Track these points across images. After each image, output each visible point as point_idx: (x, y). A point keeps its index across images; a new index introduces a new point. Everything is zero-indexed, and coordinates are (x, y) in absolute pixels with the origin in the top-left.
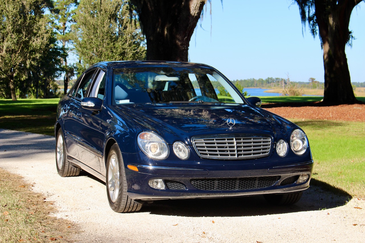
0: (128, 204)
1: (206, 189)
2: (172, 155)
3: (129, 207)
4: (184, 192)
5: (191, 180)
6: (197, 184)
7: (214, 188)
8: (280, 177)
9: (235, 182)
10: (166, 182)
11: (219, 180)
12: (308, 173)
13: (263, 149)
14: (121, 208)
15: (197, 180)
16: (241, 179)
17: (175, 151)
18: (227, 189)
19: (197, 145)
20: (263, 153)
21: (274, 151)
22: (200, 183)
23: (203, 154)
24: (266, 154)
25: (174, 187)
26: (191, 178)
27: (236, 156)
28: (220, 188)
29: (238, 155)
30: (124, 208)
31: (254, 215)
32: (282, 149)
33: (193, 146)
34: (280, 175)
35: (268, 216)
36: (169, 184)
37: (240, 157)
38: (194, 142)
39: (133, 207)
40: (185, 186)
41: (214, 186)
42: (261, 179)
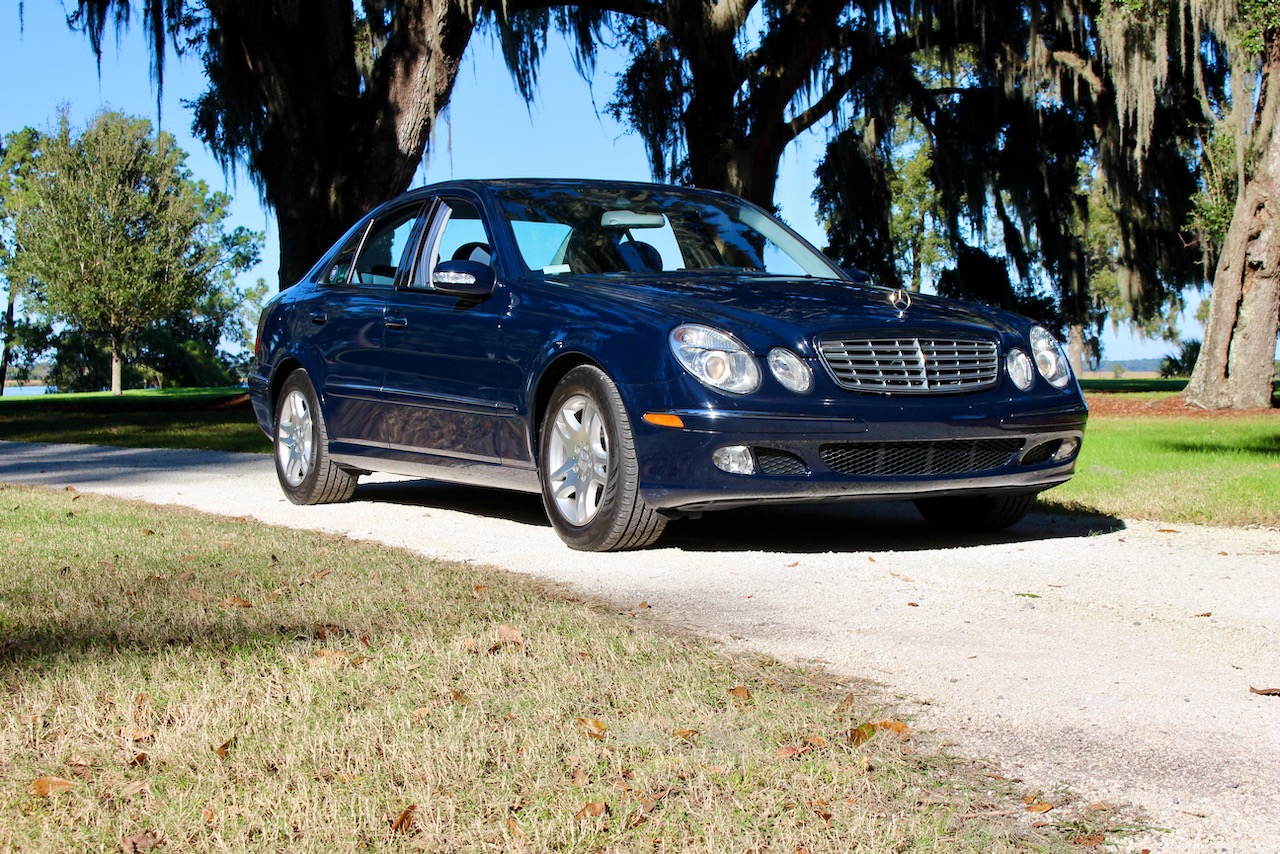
0: (634, 523)
1: (855, 472)
2: (769, 384)
3: (634, 534)
4: (799, 482)
5: (822, 448)
6: (835, 459)
7: (873, 469)
8: (1022, 442)
9: (924, 454)
10: (757, 453)
11: (888, 446)
12: (1077, 433)
13: (982, 370)
14: (611, 536)
15: (835, 447)
16: (939, 445)
17: (778, 373)
18: (905, 471)
19: (828, 355)
20: (983, 379)
21: (1004, 377)
22: (842, 457)
23: (845, 379)
24: (990, 382)
25: (776, 467)
26: (822, 442)
27: (925, 385)
28: (888, 469)
29: (931, 383)
30: (618, 536)
31: (950, 546)
32: (1019, 371)
33: (820, 359)
34: (1021, 436)
35: (981, 548)
36: (764, 460)
37: (932, 386)
38: (821, 349)
39: (642, 533)
40: (805, 465)
41: (875, 464)
42: (983, 445)
